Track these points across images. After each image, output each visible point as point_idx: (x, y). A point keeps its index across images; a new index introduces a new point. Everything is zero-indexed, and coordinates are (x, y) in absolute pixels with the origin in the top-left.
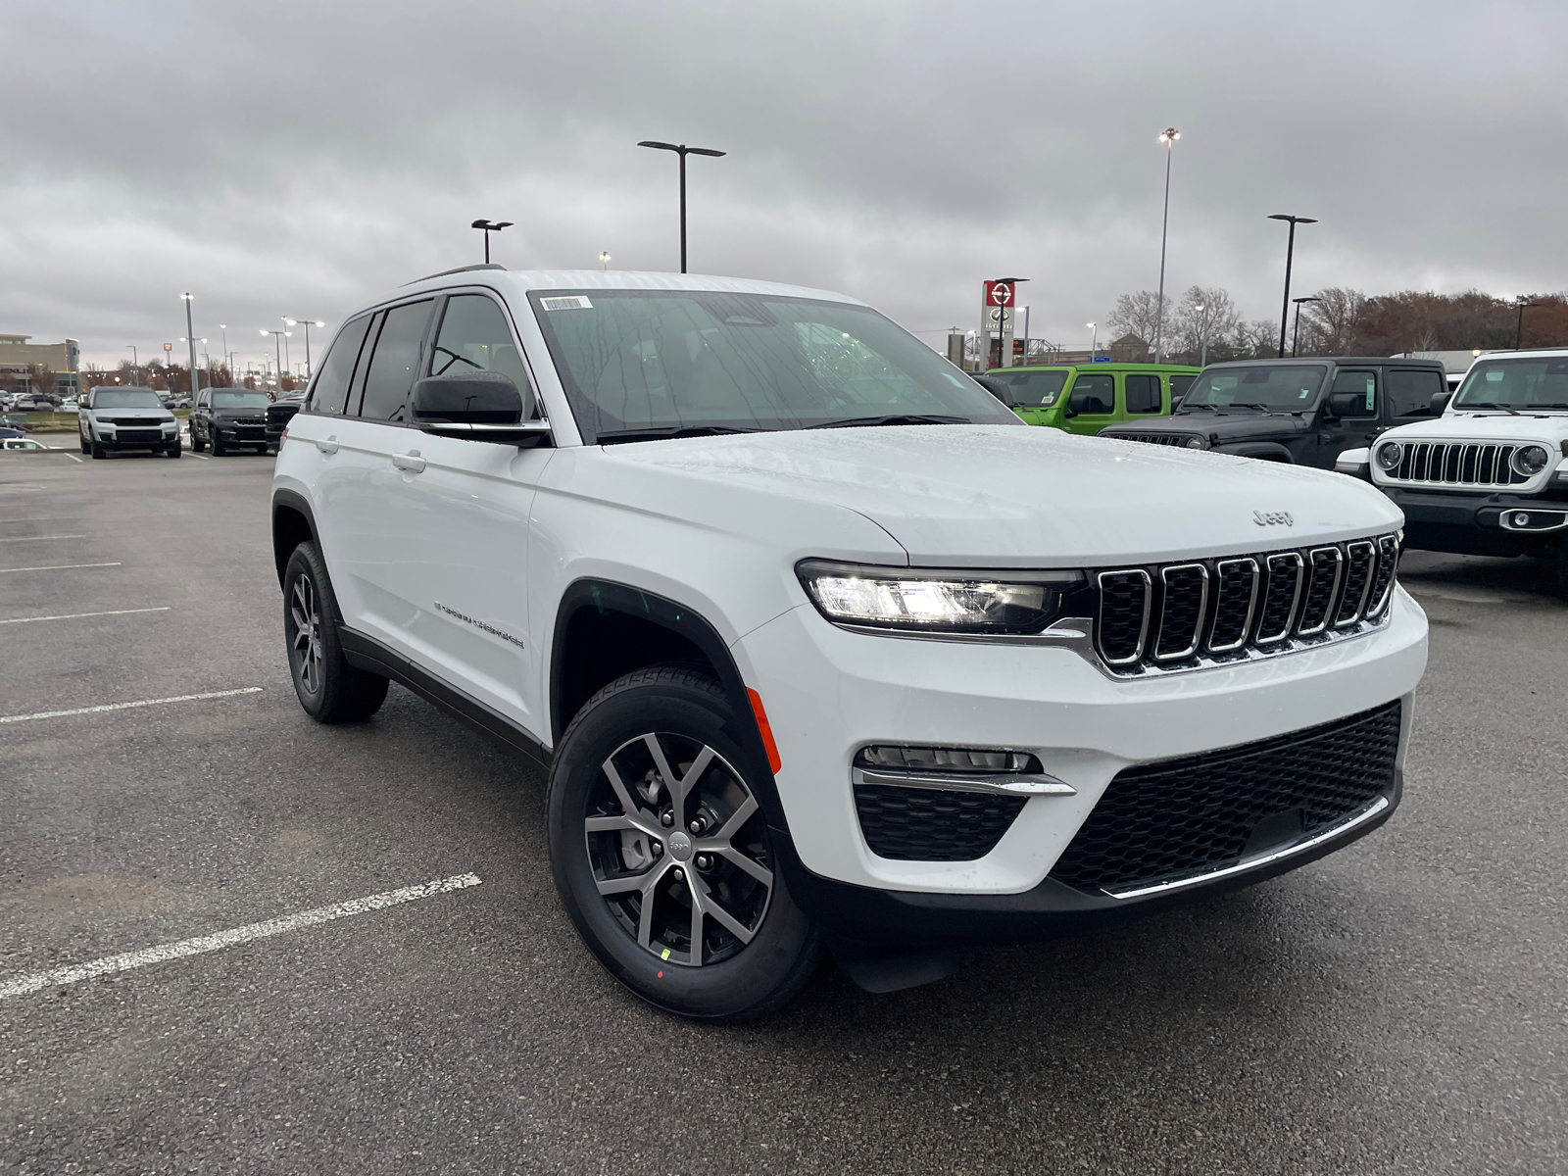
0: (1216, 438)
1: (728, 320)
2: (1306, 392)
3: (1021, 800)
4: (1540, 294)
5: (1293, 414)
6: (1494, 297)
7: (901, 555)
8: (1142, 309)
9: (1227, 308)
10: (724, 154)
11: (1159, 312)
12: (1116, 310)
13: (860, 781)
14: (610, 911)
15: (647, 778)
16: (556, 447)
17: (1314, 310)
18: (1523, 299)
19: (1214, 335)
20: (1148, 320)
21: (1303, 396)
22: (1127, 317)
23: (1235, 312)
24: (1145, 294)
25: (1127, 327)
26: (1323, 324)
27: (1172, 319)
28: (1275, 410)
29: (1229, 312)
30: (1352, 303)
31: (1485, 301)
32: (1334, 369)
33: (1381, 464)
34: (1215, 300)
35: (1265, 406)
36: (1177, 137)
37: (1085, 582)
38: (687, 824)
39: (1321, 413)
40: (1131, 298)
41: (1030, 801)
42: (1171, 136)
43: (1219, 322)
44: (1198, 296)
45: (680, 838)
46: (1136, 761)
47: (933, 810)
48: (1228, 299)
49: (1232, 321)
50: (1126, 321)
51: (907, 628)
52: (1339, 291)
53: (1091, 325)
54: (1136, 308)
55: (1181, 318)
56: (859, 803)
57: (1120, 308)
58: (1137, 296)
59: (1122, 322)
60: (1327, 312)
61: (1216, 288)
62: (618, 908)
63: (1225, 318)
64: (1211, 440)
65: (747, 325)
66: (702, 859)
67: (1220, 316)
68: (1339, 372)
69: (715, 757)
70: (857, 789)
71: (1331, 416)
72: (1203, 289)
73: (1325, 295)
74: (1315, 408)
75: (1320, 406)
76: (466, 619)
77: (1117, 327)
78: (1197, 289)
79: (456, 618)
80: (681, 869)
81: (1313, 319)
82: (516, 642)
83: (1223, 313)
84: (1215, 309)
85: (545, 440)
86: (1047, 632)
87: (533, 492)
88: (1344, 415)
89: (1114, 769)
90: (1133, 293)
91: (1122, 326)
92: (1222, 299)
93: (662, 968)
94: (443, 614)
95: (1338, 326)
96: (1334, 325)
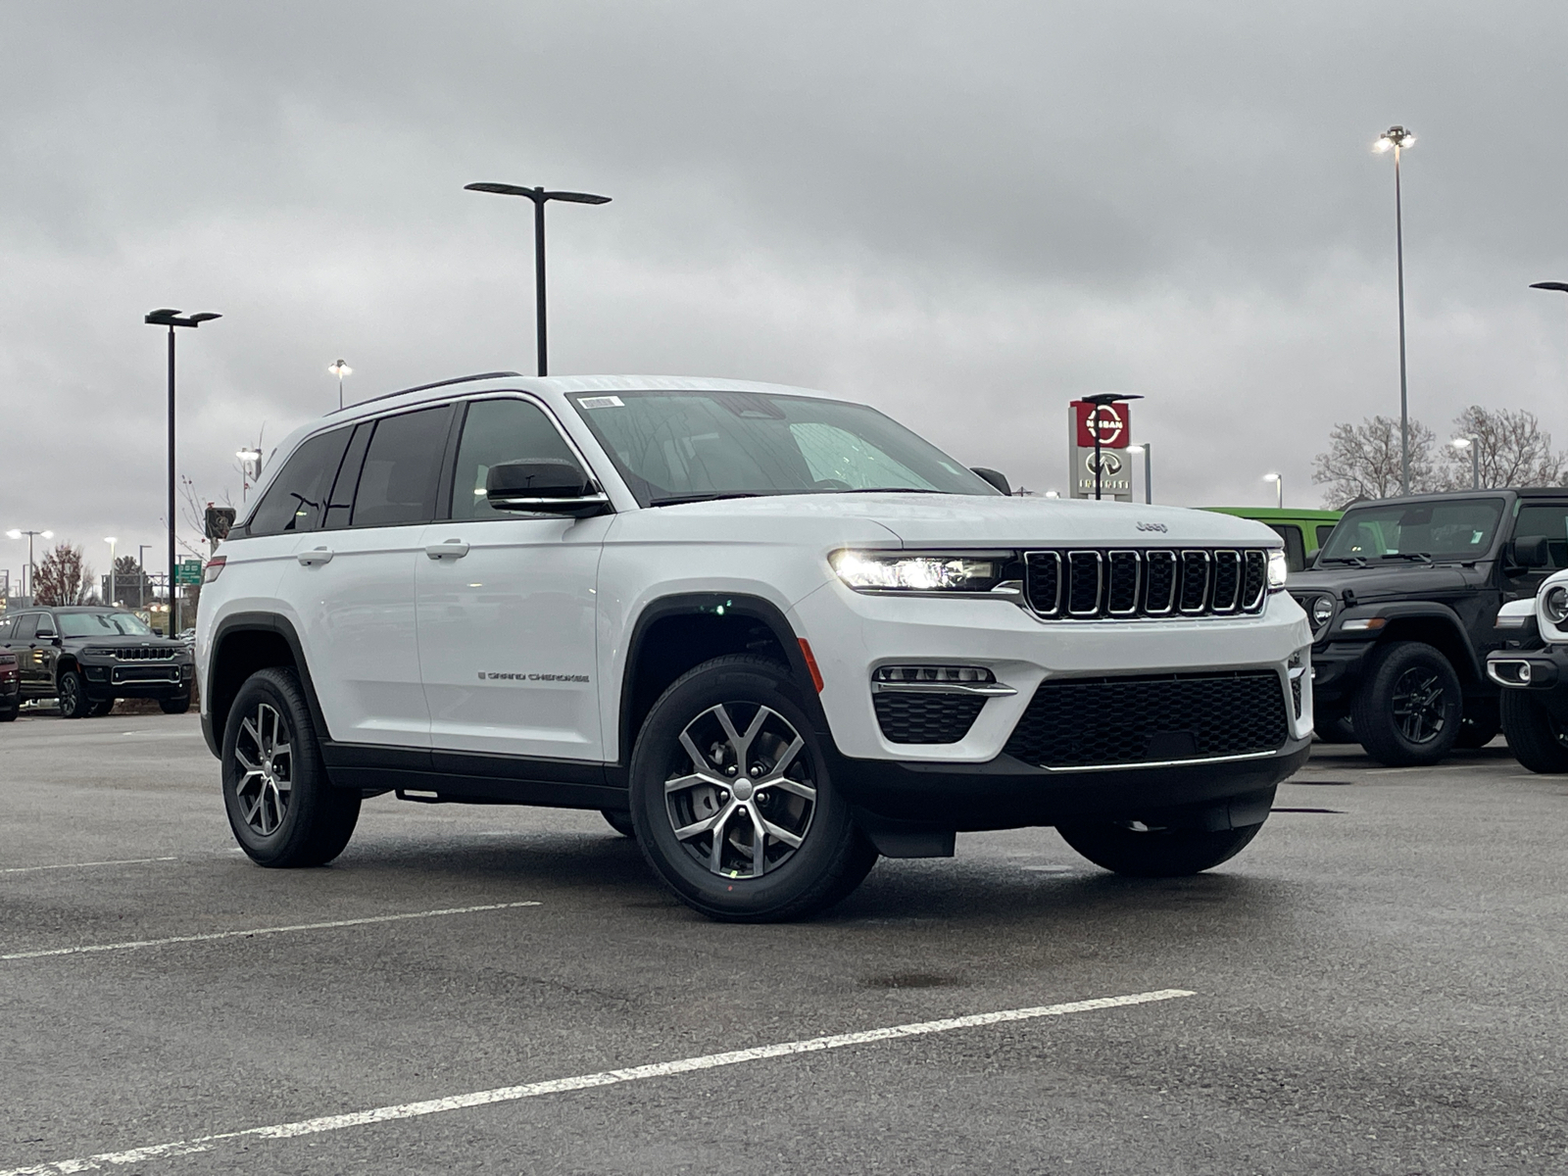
0: (1352, 596)
1: (742, 415)
2: (1479, 535)
3: (984, 699)
5: (1465, 565)
7: (897, 542)
8: (1378, 450)
9: (1538, 446)
10: (609, 200)
11: (1408, 457)
12: (1329, 451)
13: (877, 691)
14: (687, 852)
15: (712, 749)
16: (616, 513)
20: (1390, 471)
21: (1476, 541)
22: (1351, 466)
23: (1554, 454)
24: (1380, 422)
25: (1353, 483)
27: (1435, 467)
28: (1441, 561)
29: (1541, 453)
32: (1515, 502)
33: (1551, 617)
34: (1514, 431)
35: (1428, 556)
36: (1408, 142)
37: (1016, 558)
38: (749, 771)
39: (1500, 562)
40: (1355, 430)
41: (989, 700)
42: (1397, 139)
43: (1527, 473)
44: (1480, 424)
45: (743, 782)
46: (1055, 671)
47: (925, 708)
48: (1538, 429)
49: (1550, 471)
50: (1350, 473)
51: (904, 591)
53: (1271, 477)
54: (1367, 448)
55: (1453, 466)
56: (876, 706)
57: (1336, 448)
58: (1366, 426)
59: (1341, 475)
61: (1513, 410)
62: (691, 848)
63: (1536, 464)
64: (1345, 598)
65: (759, 418)
66: (761, 795)
67: (1526, 462)
68: (1521, 507)
69: (770, 713)
70: (875, 696)
71: (1515, 567)
72: (1490, 410)
74: (1492, 555)
75: (1499, 553)
76: (518, 677)
77: (1333, 484)
78: (1479, 412)
79: (507, 679)
80: (744, 807)
82: (579, 679)
83: (1532, 455)
84: (1515, 447)
85: (605, 509)
86: (995, 590)
87: (600, 548)
88: (1532, 566)
89: (1041, 677)
90: (1359, 421)
91: (1343, 481)
92: (1528, 429)
93: (730, 884)
94: (489, 682)
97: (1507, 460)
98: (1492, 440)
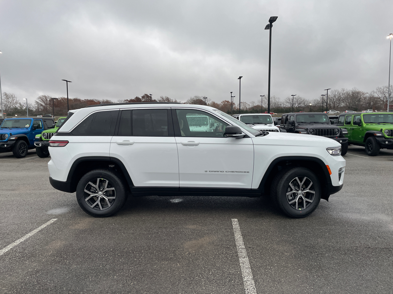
4: (89, 99)
6: (81, 99)
17: (40, 100)
18: (86, 100)
19: (12, 105)
23: (17, 99)
26: (43, 104)
29: (15, 100)
30: (49, 99)
31: (79, 100)
34: (11, 96)
43: (13, 102)
52: (46, 96)
60: (43, 101)
61: (11, 93)
63: (15, 101)
72: (7, 93)
73: (42, 97)
81: (40, 102)
83: (14, 100)
84: (11, 98)
92: (13, 96)
95: (46, 104)
96: (45, 104)
97: (10, 100)
98: (8, 97)
